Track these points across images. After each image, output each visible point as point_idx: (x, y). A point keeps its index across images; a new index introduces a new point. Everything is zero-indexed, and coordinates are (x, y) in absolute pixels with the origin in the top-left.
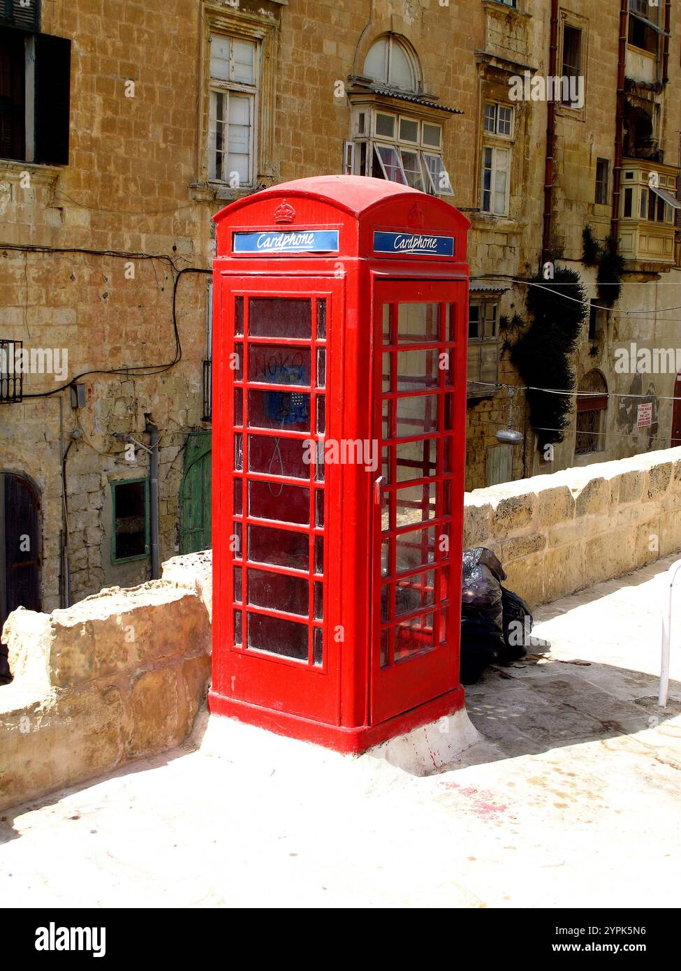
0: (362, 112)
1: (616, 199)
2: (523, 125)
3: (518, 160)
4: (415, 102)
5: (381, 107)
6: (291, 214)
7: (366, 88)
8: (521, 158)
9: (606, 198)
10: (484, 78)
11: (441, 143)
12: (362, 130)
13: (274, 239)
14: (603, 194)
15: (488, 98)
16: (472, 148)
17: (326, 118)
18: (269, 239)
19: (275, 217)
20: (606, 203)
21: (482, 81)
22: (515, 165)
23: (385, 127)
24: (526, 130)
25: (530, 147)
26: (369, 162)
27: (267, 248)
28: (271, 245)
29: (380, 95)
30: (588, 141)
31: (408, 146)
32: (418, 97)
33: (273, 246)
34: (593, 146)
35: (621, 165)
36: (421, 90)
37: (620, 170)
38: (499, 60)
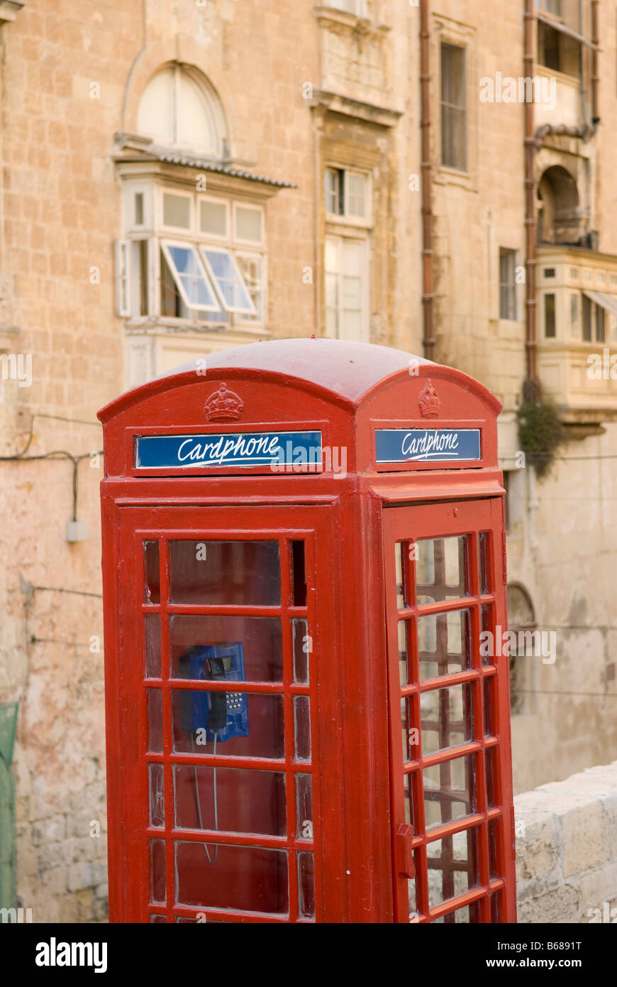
0: (139, 190)
1: (530, 309)
2: (385, 203)
3: (378, 256)
4: (222, 172)
5: (169, 180)
6: (236, 406)
7: (142, 151)
8: (384, 254)
9: (515, 310)
10: (321, 129)
11: (264, 235)
12: (140, 218)
13: (207, 448)
14: (511, 304)
15: (329, 160)
16: (310, 241)
17: (83, 203)
18: (199, 446)
19: (207, 411)
20: (515, 318)
21: (319, 134)
22: (376, 265)
23: (175, 215)
24: (389, 210)
25: (397, 235)
26: (153, 270)
27: (196, 461)
28: (203, 456)
29: (166, 163)
30: (484, 221)
31: (214, 243)
32: (225, 164)
33: (207, 458)
34: (493, 231)
35: (536, 256)
36: (226, 152)
37: (534, 266)
38: (345, 101)
